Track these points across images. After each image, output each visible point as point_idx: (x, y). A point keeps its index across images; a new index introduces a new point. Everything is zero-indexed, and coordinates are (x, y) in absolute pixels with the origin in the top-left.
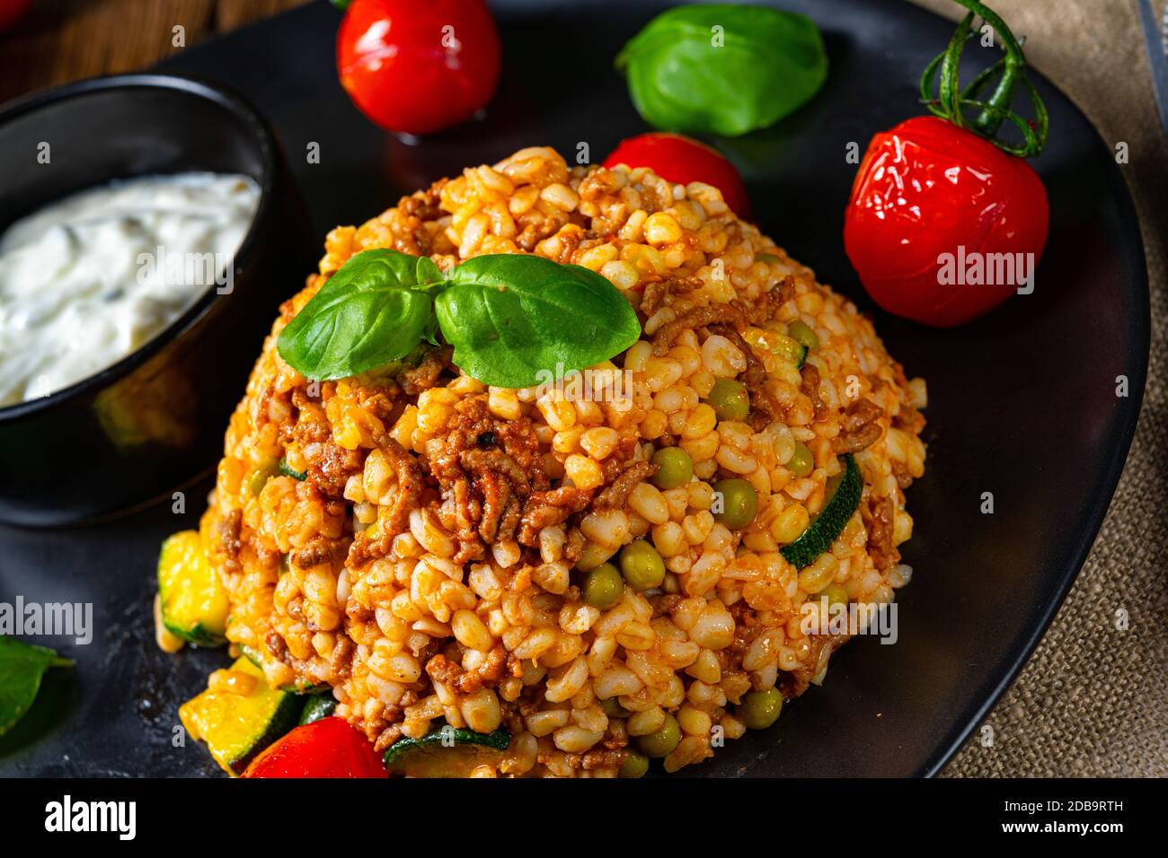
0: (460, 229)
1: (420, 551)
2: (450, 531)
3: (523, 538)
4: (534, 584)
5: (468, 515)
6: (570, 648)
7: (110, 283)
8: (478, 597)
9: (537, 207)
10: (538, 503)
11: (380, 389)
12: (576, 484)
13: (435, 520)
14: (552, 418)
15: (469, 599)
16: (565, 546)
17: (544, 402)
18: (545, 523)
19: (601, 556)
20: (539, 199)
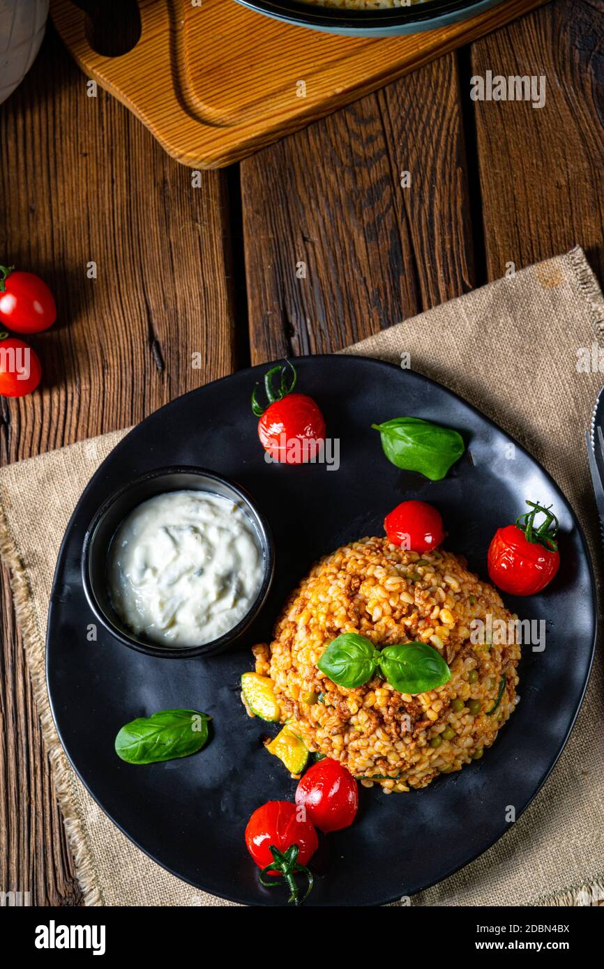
0: (372, 609)
1: (378, 738)
2: (390, 734)
3: (414, 736)
4: (416, 746)
5: (396, 732)
6: (425, 758)
7: (198, 565)
8: (397, 750)
9: (399, 602)
10: (419, 727)
11: (361, 687)
12: (431, 719)
13: (384, 731)
14: (423, 702)
15: (394, 750)
16: (427, 735)
17: (420, 697)
18: (420, 732)
19: (437, 735)
20: (400, 600)
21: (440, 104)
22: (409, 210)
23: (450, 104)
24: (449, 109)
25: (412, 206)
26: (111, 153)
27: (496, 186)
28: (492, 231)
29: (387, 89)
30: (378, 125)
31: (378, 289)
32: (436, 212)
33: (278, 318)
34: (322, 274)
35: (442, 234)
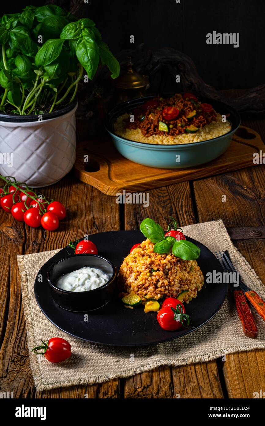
21: (184, 188)
22: (175, 204)
23: (187, 189)
24: (187, 190)
25: (176, 203)
26: (87, 194)
27: (201, 202)
28: (200, 209)
29: (169, 186)
30: (166, 191)
31: (166, 217)
32: (183, 205)
33: (134, 221)
34: (148, 213)
35: (185, 208)
